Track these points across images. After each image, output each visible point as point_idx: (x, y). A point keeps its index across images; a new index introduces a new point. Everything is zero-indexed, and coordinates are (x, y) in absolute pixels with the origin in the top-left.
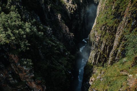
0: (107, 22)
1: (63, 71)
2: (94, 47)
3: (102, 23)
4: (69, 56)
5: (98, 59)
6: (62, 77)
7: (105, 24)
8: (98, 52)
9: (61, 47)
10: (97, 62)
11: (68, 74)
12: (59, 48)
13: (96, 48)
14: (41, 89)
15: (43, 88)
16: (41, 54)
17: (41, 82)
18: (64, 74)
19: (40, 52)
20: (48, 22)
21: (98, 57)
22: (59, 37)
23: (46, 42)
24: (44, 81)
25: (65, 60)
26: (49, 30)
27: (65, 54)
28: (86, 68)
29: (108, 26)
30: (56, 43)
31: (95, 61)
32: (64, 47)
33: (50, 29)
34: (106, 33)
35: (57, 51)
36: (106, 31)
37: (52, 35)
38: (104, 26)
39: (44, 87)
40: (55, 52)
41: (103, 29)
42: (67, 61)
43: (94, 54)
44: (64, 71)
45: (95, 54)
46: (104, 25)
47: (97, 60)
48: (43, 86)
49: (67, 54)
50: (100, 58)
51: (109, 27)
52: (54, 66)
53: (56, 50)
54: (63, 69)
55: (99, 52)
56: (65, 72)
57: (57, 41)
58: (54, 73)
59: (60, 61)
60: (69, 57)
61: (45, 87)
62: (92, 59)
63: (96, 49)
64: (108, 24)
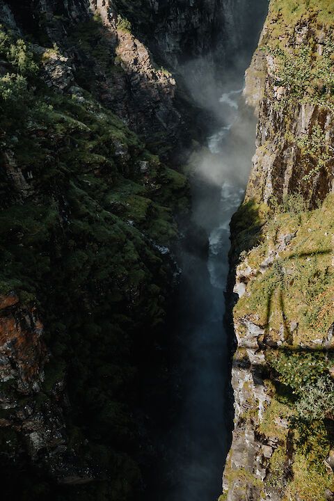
0: (315, 9)
1: (130, 245)
2: (268, 124)
3: (296, 17)
4: (155, 173)
5: (287, 178)
6: (126, 272)
7: (306, 17)
8: (285, 147)
9: (117, 134)
10: (285, 191)
11: (154, 257)
12: (108, 143)
13: (276, 131)
14: (16, 336)
15: (28, 331)
16: (18, 175)
17: (18, 305)
18: (135, 257)
19: (12, 163)
20: (51, 26)
21: (290, 168)
22: (106, 92)
23: (40, 119)
24: (30, 297)
25: (139, 194)
26: (58, 62)
27: (139, 166)
28: (240, 224)
29: (320, 27)
30: (90, 121)
31: (277, 188)
32: (128, 135)
33: (62, 59)
34: (314, 58)
35: (97, 157)
36: (314, 50)
37: (71, 84)
38: (305, 29)
39: (33, 324)
40: (88, 160)
41: (299, 40)
42: (146, 196)
43: (269, 160)
44: (131, 243)
45: (275, 156)
46: (304, 24)
47: (286, 183)
48: (28, 321)
49: (144, 165)
50: (296, 175)
51: (326, 31)
52: (82, 225)
53: (93, 151)
54: (128, 234)
55: (292, 144)
56: (139, 249)
57: (98, 111)
58: (86, 257)
59: (114, 199)
60: (158, 180)
61: (39, 325)
62: (262, 182)
63: (279, 134)
64: (320, 19)
